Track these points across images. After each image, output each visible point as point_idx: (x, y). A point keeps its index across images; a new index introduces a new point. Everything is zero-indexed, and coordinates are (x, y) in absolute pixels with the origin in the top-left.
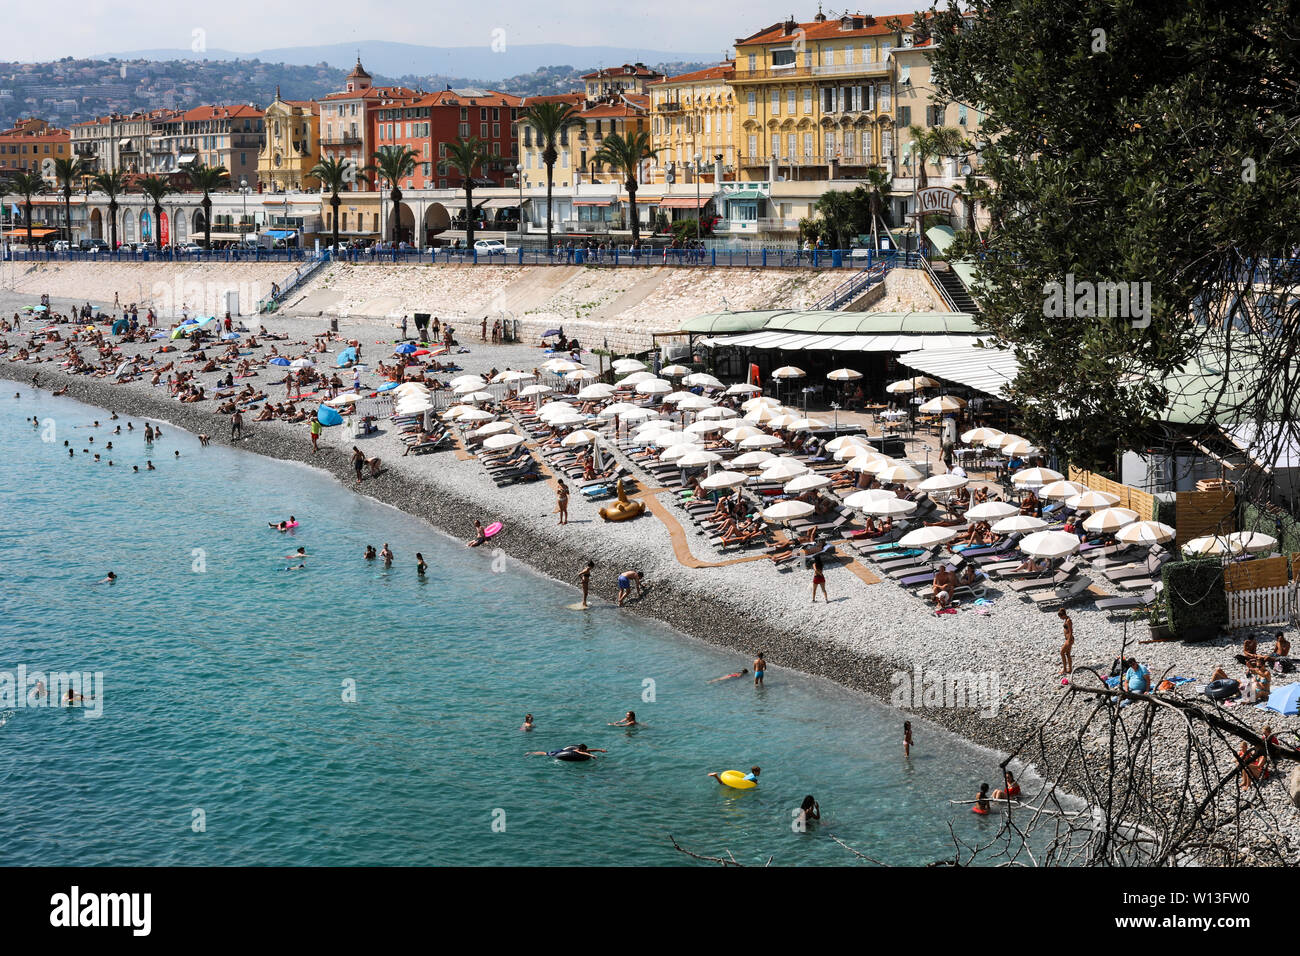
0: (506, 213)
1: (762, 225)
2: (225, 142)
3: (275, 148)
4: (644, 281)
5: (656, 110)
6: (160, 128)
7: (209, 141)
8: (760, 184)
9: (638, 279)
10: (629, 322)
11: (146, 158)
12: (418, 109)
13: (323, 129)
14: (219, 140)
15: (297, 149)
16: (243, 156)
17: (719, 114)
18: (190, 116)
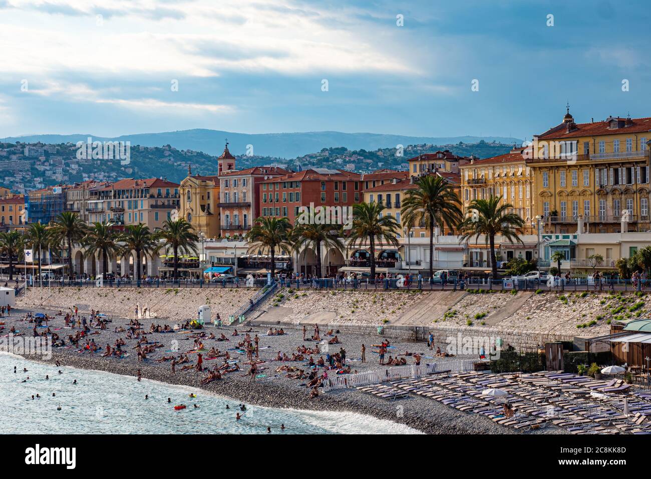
0: (385, 254)
1: (573, 263)
2: (144, 204)
3: (187, 210)
4: (513, 301)
5: (466, 184)
6: (96, 194)
7: (133, 204)
8: (571, 236)
9: (508, 299)
10: (508, 328)
11: (85, 215)
12: (292, 182)
13: (222, 196)
14: (139, 203)
15: (203, 210)
16: (157, 214)
17: (521, 187)
18: (118, 187)
